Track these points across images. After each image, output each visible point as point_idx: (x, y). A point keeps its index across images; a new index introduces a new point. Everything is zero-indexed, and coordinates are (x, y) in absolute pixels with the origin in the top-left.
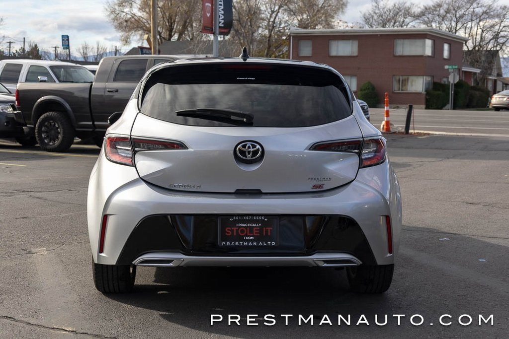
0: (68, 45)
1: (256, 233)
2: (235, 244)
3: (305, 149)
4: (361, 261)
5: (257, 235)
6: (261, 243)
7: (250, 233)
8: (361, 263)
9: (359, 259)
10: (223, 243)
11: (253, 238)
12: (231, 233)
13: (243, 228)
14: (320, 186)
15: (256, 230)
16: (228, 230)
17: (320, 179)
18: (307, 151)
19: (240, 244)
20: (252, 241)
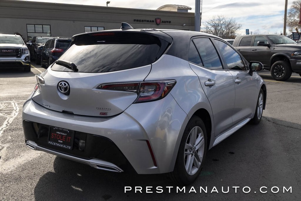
0: (249, 33)
1: (64, 139)
2: (54, 144)
3: (93, 88)
4: (122, 170)
5: (64, 140)
6: (64, 146)
7: (61, 139)
8: (122, 171)
9: (121, 168)
10: (49, 142)
11: (62, 142)
12: (53, 137)
13: (59, 135)
14: (104, 114)
15: (64, 137)
16: (53, 135)
17: (104, 109)
18: (95, 89)
19: (56, 144)
20: (61, 143)
